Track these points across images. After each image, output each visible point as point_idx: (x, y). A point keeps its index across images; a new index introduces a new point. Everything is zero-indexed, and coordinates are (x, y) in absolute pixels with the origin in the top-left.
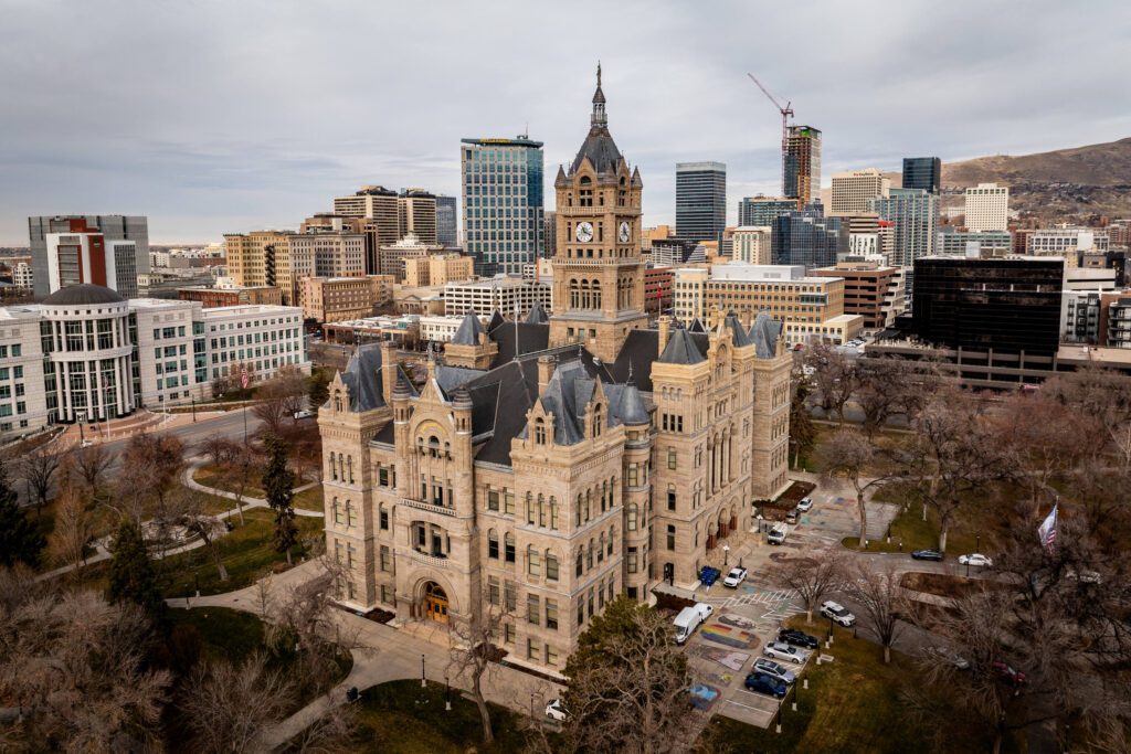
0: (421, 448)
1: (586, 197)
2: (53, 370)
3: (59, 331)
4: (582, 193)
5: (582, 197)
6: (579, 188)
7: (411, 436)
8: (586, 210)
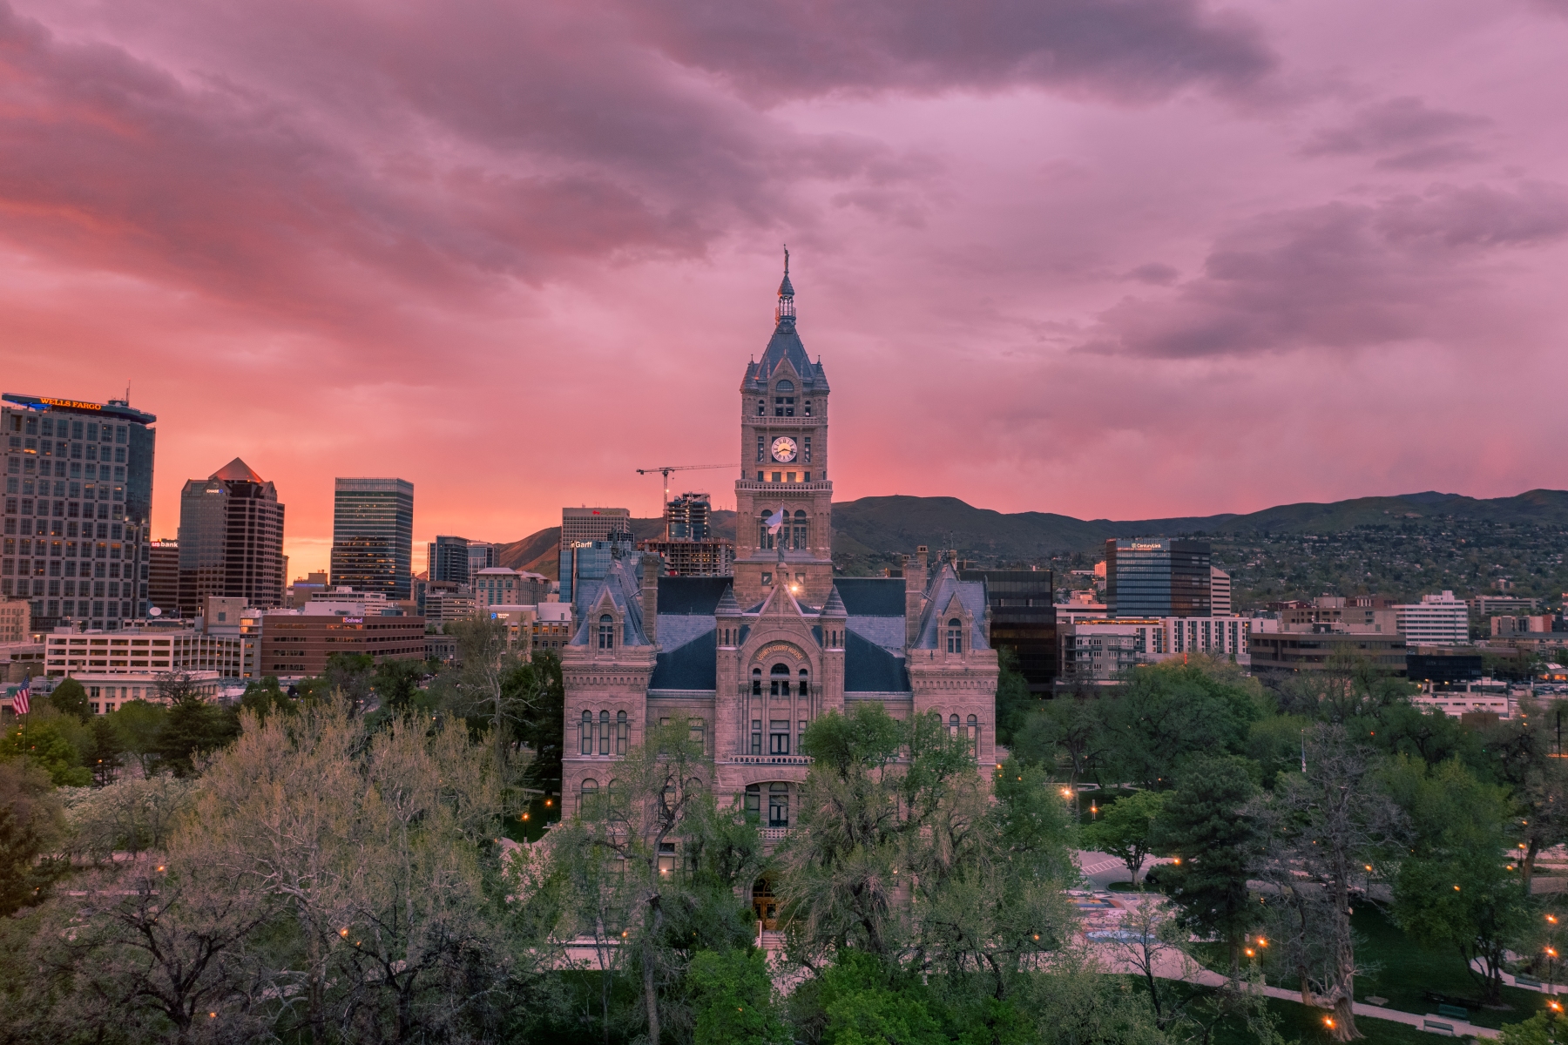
0: (757, 683)
1: (785, 405)
4: (779, 400)
5: (779, 406)
6: (775, 394)
7: (745, 667)
8: (785, 421)
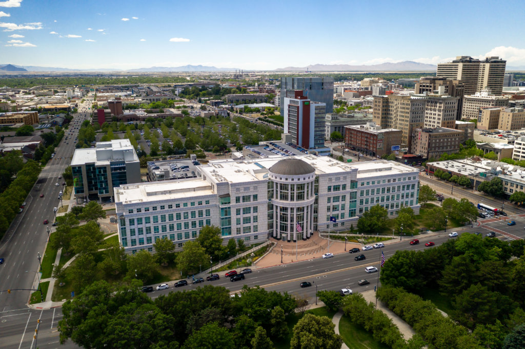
2: (272, 209)
3: (277, 187)
